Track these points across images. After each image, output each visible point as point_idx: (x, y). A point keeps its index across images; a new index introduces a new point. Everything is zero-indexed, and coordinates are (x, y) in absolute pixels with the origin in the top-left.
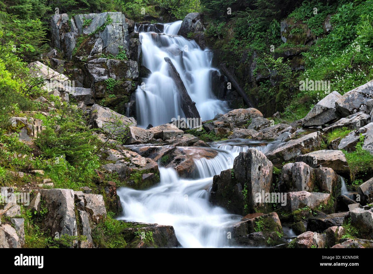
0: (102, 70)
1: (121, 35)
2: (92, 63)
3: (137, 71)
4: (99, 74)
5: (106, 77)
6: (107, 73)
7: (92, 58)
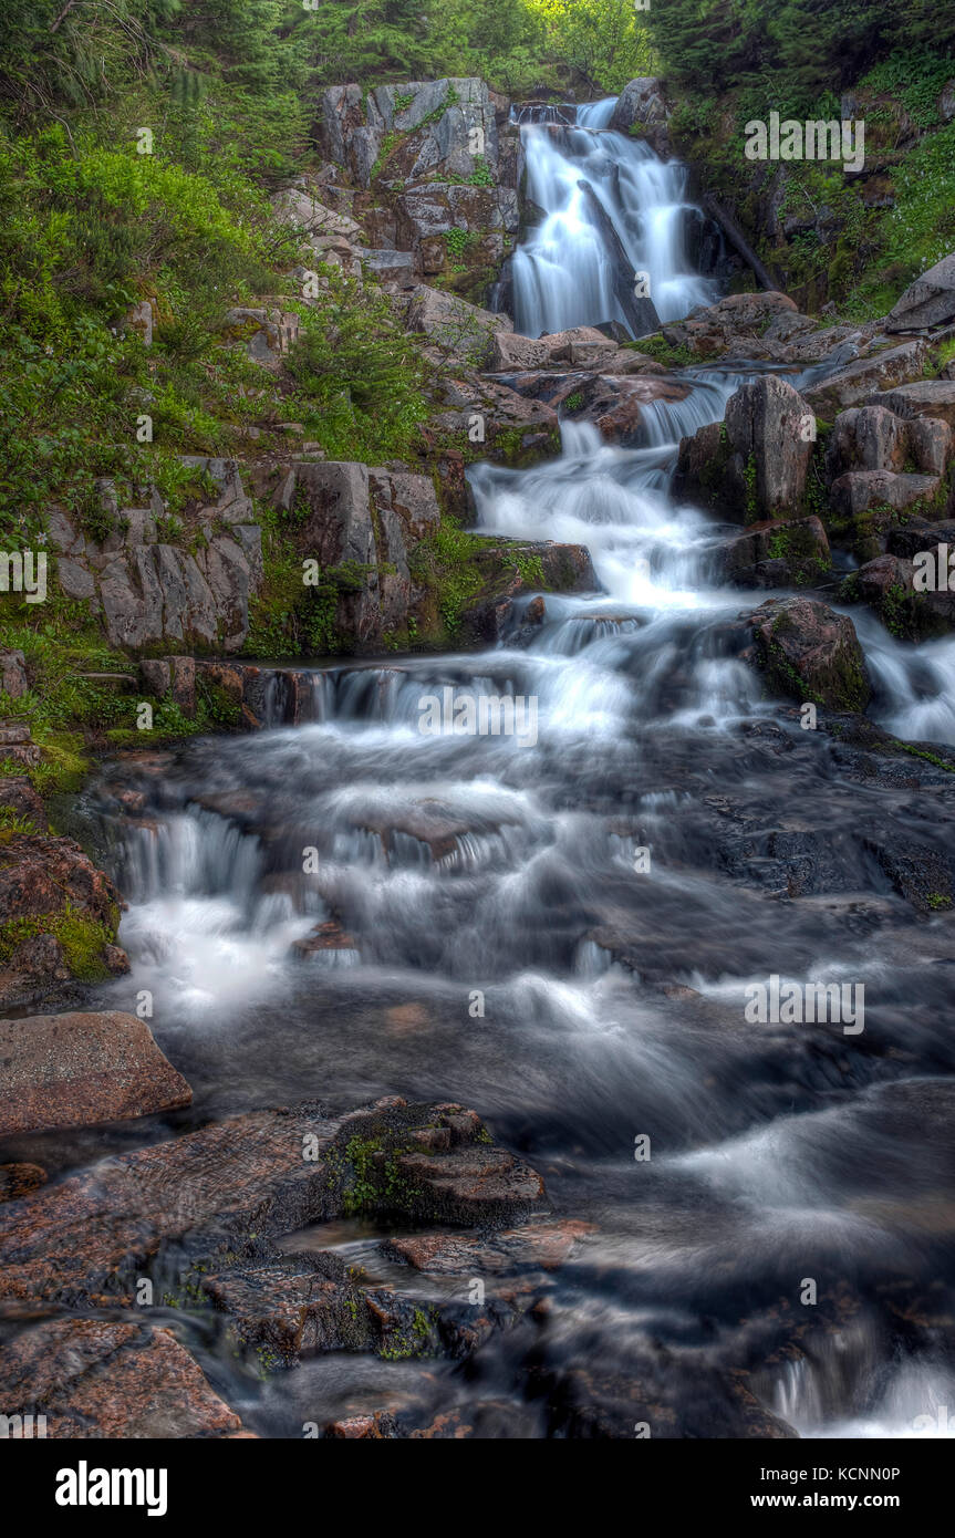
0: (438, 210)
2: (415, 194)
3: (516, 211)
4: (431, 219)
5: (445, 227)
6: (449, 216)
7: (415, 184)
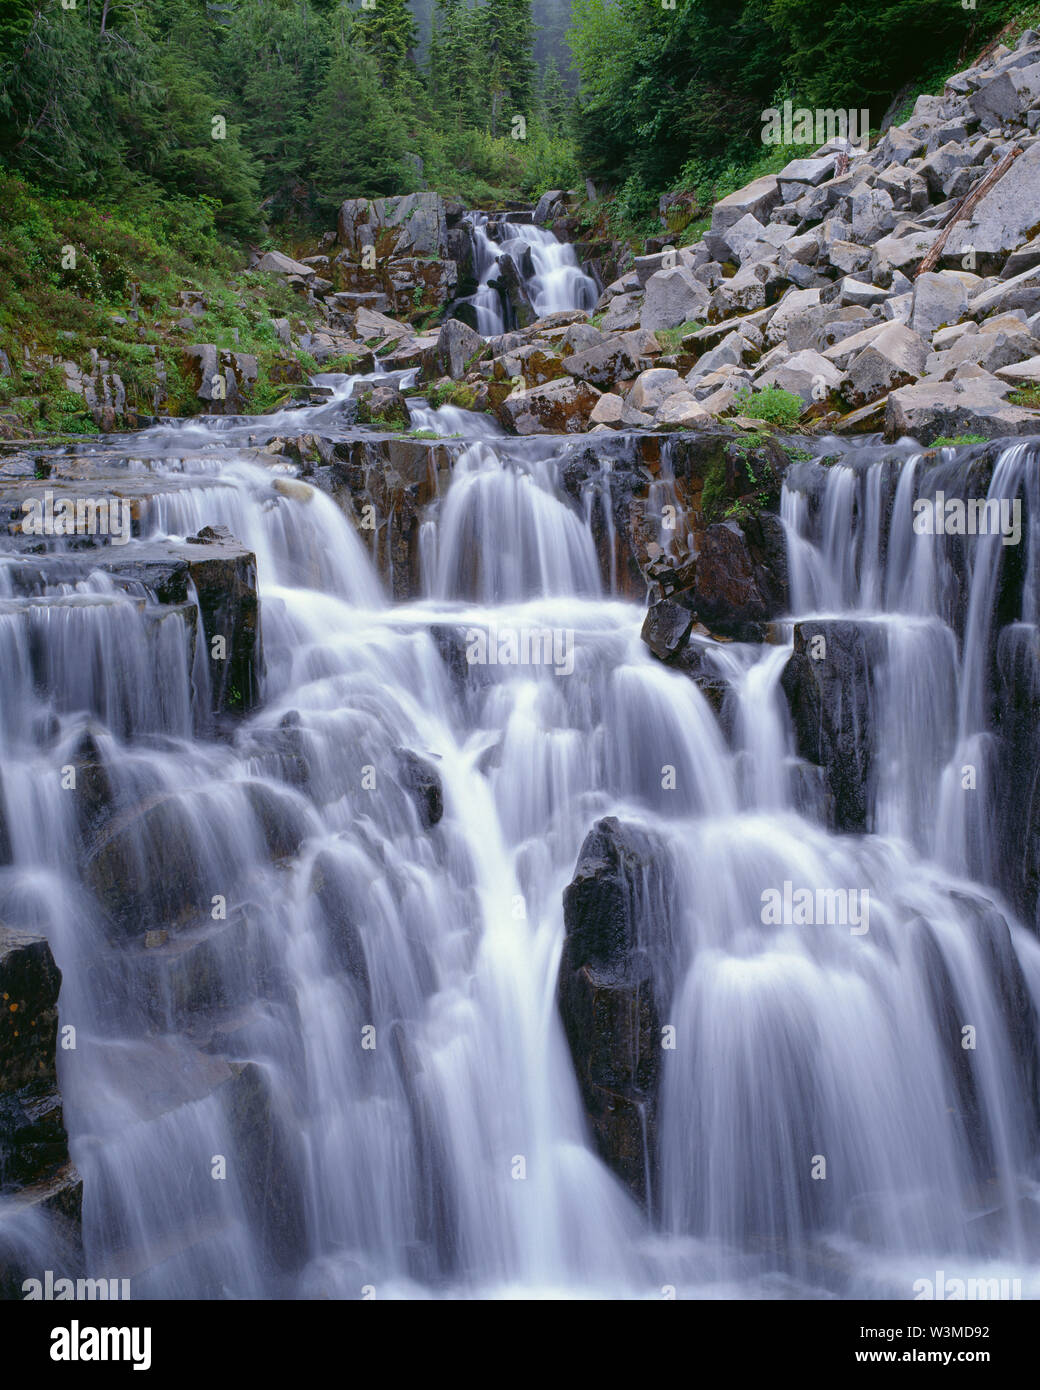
0: (406, 275)
1: (436, 224)
3: (456, 274)
4: (402, 280)
5: (411, 284)
6: (413, 278)
7: (394, 259)
